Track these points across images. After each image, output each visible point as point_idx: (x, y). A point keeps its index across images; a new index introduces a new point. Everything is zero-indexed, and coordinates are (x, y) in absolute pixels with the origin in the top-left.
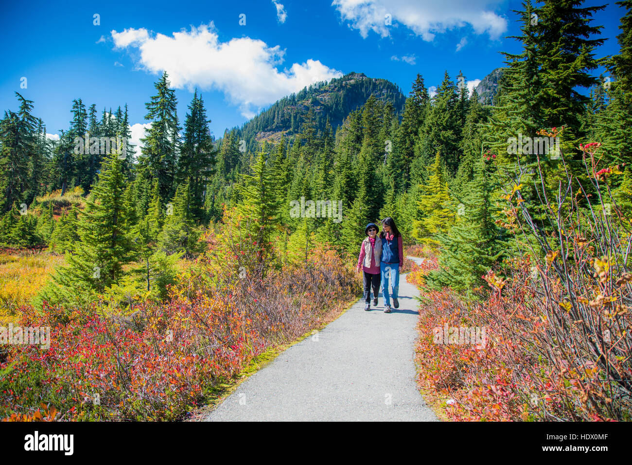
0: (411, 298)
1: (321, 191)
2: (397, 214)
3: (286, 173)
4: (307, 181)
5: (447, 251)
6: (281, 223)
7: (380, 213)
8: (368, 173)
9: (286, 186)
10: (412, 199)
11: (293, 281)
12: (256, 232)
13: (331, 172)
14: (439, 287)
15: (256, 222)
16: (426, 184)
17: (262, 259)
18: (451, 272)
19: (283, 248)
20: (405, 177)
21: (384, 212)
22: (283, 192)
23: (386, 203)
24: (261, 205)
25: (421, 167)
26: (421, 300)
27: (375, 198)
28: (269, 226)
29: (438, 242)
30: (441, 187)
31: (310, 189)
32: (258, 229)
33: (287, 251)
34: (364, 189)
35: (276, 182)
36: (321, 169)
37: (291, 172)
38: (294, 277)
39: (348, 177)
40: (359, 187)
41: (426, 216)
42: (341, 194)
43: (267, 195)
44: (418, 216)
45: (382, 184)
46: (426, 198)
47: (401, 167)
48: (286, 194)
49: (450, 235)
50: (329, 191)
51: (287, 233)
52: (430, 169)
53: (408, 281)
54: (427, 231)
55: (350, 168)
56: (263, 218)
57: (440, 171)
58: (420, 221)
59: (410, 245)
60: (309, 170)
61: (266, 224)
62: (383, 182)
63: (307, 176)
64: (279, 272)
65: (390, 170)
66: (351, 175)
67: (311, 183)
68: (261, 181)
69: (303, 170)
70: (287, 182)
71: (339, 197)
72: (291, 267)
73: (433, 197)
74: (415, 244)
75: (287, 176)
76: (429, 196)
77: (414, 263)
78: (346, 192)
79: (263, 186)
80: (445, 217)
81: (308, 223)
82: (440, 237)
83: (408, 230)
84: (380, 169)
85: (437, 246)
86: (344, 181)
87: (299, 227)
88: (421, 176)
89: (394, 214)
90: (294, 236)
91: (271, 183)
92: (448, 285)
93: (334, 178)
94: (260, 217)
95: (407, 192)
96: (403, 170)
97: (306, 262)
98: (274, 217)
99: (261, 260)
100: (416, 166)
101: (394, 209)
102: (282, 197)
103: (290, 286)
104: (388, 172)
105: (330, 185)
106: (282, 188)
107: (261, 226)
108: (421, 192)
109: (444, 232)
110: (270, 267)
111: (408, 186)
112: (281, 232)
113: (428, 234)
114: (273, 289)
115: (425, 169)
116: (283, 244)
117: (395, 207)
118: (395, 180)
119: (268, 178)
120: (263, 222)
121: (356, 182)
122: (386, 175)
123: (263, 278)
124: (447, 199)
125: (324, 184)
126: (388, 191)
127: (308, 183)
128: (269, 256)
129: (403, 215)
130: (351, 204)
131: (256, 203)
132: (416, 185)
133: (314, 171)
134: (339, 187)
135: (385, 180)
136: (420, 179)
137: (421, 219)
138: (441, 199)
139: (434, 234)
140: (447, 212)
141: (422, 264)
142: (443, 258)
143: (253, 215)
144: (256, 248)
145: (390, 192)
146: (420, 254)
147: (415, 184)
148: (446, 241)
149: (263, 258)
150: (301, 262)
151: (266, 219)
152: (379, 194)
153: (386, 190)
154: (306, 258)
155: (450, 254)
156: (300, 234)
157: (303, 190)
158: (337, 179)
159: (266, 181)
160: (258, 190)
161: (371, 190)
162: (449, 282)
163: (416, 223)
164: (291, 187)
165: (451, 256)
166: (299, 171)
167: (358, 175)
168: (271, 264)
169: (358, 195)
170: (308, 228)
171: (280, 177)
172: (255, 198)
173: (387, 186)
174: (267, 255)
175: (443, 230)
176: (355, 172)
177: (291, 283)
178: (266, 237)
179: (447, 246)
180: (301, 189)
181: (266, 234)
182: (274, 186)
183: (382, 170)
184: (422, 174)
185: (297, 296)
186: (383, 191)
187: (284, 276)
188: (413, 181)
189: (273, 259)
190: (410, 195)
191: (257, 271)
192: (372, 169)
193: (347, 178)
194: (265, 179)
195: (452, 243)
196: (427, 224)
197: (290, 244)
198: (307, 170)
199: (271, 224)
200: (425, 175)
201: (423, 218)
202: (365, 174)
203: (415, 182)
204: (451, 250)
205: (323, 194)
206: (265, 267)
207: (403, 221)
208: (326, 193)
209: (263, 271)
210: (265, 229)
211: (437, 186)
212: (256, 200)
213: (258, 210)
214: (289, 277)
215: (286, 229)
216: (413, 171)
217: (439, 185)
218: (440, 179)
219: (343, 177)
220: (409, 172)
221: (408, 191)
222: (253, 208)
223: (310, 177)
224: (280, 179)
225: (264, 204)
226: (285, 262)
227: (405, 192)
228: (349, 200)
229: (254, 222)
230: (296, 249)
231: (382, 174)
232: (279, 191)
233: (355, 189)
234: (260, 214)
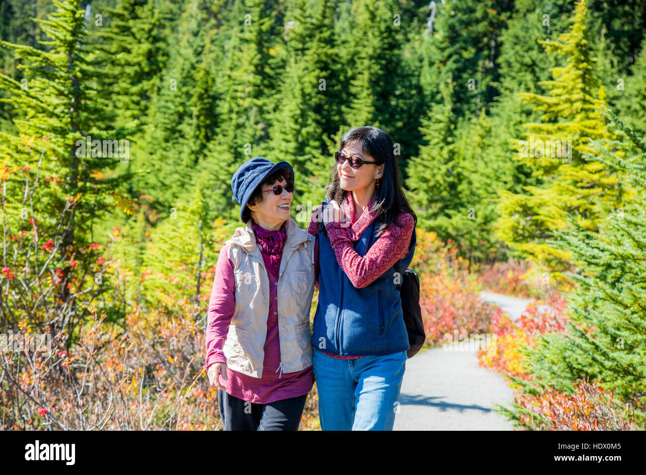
0: (488, 410)
1: (246, 103)
2: (459, 174)
3: (146, 46)
4: (208, 73)
5: (591, 281)
6: (130, 191)
7: (411, 171)
8: (379, 57)
9: (146, 85)
10: (503, 133)
11: (157, 354)
12: (52, 215)
13: (277, 51)
14: (567, 382)
15: (53, 185)
16: (543, 92)
17: (67, 293)
18: (603, 342)
19: (133, 263)
20: (487, 71)
21: (420, 168)
22: (138, 103)
23: (426, 143)
24: (71, 135)
25: (532, 43)
26: (514, 418)
27: (399, 129)
28: (91, 198)
29: (568, 255)
30: (585, 101)
31: (216, 98)
32: (60, 204)
33: (143, 270)
34: (370, 101)
35: (117, 71)
36: (247, 41)
37: (161, 45)
38: (162, 344)
39: (324, 66)
40: (355, 96)
41: (539, 182)
42: (303, 115)
43: (86, 109)
44: (518, 181)
45: (420, 89)
46: (540, 130)
47: (475, 41)
48: (146, 108)
49: (603, 239)
50: (268, 103)
51: (147, 220)
52: (556, 48)
53: (481, 364)
54: (539, 224)
55: (330, 42)
56: (75, 175)
57: (585, 54)
58: (521, 197)
59: (491, 261)
60: (212, 42)
61: (83, 190)
62: (423, 81)
63: (207, 59)
64: (118, 329)
65: (443, 50)
66: (334, 62)
67: (219, 80)
68: (71, 67)
69: (197, 41)
70: (149, 75)
71: (296, 122)
72: (153, 316)
73: (559, 129)
74: (504, 258)
75: (150, 56)
76: (550, 127)
77: (499, 311)
78: (318, 109)
79: (76, 82)
80: (592, 187)
81: (208, 192)
82: (574, 240)
83: (487, 220)
84: (417, 44)
85: (566, 266)
86: (311, 78)
87: (179, 204)
88: (532, 67)
89: (448, 173)
90: (165, 228)
91: (99, 76)
92: (593, 376)
93: (283, 67)
94: (65, 170)
95: (488, 113)
96: (480, 50)
97: (198, 301)
98: (108, 174)
99: (64, 295)
100: (517, 40)
101: (451, 159)
102: (134, 117)
103: (149, 370)
104: (438, 56)
105: (272, 86)
106: (135, 89)
107: (67, 198)
108: (529, 113)
109: (588, 229)
110: (90, 314)
111: (491, 95)
112: (129, 217)
113: (541, 232)
114: (97, 378)
115: (542, 50)
116: (133, 250)
117: (452, 153)
118: (455, 79)
119: (90, 58)
120: (73, 185)
121: (347, 83)
122: (432, 64)
123: (68, 346)
124: (601, 136)
125: (255, 85)
126: (436, 107)
127: (209, 80)
128: (91, 284)
129: (474, 177)
130: (329, 143)
131: (54, 130)
132: (516, 94)
133: (229, 45)
134: (298, 93)
135: (427, 79)
136: (529, 77)
137: (525, 192)
138: (583, 134)
139: (556, 233)
140: (600, 171)
141: (523, 317)
142: (580, 300)
143: (42, 163)
144: (51, 258)
145: (441, 112)
146: (517, 289)
147: (512, 91)
148: (590, 252)
149: (73, 290)
150: (182, 302)
151: (86, 177)
152: (410, 116)
153: (429, 107)
154: (198, 292)
155: (601, 289)
156: (181, 224)
157: (194, 99)
158: (294, 70)
159: (84, 67)
160: (61, 93)
161: (387, 105)
162: (596, 369)
163: (507, 201)
164: (159, 89)
165: (602, 295)
166: (184, 43)
167: (352, 62)
168: (93, 306)
169: (349, 118)
170: (206, 208)
171: (130, 58)
172: (52, 115)
173: (433, 95)
174: (83, 282)
175: (584, 223)
176: (344, 53)
177: (151, 361)
178: (84, 231)
179: (593, 268)
180: (189, 95)
181: (83, 220)
182: (111, 84)
183: (422, 50)
184: (534, 63)
185: (164, 398)
186: (422, 108)
187: (133, 341)
188: (507, 82)
189: (101, 291)
190: (496, 121)
191: (52, 326)
192: (394, 45)
193: (322, 69)
194: (82, 61)
195: (605, 258)
196: (540, 205)
197: (153, 251)
198: (207, 41)
199: (97, 192)
200: (542, 65)
201: (527, 188)
202: (371, 58)
203: (513, 85)
204: (603, 278)
205: (253, 113)
206: (77, 316)
207: (473, 194)
208: (261, 111)
209: (71, 325)
210: (79, 206)
211: (575, 97)
212: (54, 122)
213: (61, 150)
214: (146, 345)
215: (144, 208)
216: (508, 53)
217: (581, 95)
218: (583, 77)
219: (311, 66)
220: (497, 55)
221: (493, 110)
222: (44, 145)
223: (217, 61)
224: (128, 64)
225: (78, 135)
226: (137, 301)
227: (483, 114)
228: (324, 131)
229: (47, 184)
230: (168, 265)
231: (421, 60)
232: (126, 99)
233: (343, 102)
234: (64, 162)
